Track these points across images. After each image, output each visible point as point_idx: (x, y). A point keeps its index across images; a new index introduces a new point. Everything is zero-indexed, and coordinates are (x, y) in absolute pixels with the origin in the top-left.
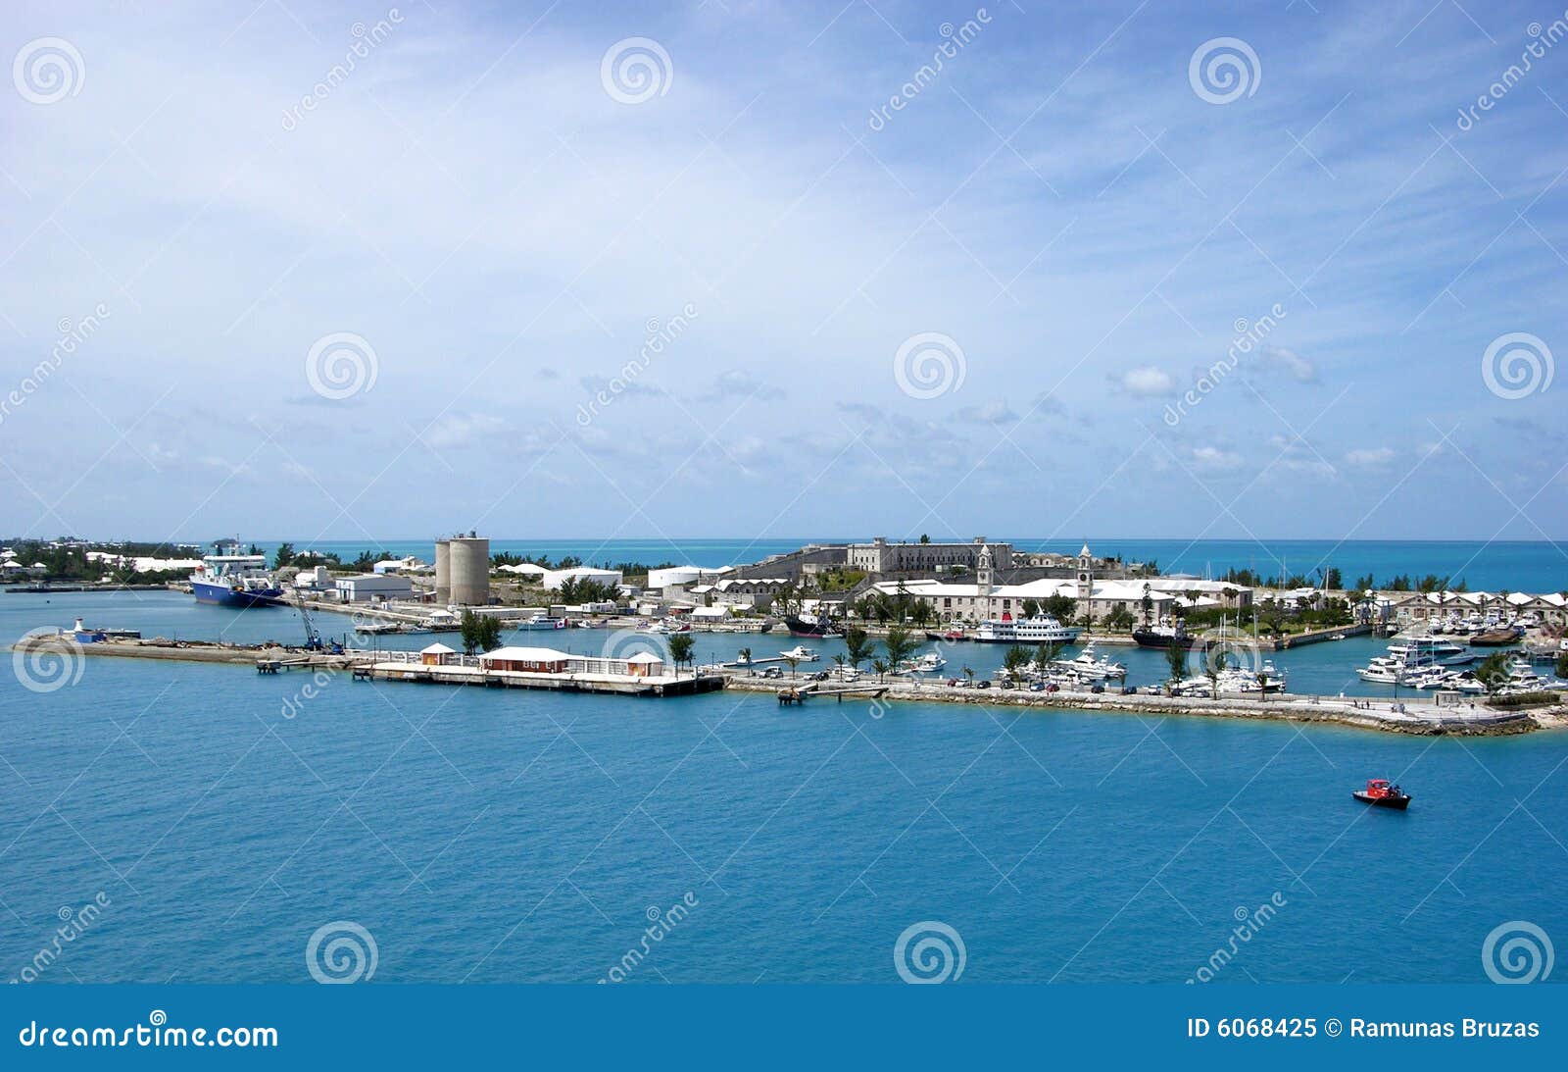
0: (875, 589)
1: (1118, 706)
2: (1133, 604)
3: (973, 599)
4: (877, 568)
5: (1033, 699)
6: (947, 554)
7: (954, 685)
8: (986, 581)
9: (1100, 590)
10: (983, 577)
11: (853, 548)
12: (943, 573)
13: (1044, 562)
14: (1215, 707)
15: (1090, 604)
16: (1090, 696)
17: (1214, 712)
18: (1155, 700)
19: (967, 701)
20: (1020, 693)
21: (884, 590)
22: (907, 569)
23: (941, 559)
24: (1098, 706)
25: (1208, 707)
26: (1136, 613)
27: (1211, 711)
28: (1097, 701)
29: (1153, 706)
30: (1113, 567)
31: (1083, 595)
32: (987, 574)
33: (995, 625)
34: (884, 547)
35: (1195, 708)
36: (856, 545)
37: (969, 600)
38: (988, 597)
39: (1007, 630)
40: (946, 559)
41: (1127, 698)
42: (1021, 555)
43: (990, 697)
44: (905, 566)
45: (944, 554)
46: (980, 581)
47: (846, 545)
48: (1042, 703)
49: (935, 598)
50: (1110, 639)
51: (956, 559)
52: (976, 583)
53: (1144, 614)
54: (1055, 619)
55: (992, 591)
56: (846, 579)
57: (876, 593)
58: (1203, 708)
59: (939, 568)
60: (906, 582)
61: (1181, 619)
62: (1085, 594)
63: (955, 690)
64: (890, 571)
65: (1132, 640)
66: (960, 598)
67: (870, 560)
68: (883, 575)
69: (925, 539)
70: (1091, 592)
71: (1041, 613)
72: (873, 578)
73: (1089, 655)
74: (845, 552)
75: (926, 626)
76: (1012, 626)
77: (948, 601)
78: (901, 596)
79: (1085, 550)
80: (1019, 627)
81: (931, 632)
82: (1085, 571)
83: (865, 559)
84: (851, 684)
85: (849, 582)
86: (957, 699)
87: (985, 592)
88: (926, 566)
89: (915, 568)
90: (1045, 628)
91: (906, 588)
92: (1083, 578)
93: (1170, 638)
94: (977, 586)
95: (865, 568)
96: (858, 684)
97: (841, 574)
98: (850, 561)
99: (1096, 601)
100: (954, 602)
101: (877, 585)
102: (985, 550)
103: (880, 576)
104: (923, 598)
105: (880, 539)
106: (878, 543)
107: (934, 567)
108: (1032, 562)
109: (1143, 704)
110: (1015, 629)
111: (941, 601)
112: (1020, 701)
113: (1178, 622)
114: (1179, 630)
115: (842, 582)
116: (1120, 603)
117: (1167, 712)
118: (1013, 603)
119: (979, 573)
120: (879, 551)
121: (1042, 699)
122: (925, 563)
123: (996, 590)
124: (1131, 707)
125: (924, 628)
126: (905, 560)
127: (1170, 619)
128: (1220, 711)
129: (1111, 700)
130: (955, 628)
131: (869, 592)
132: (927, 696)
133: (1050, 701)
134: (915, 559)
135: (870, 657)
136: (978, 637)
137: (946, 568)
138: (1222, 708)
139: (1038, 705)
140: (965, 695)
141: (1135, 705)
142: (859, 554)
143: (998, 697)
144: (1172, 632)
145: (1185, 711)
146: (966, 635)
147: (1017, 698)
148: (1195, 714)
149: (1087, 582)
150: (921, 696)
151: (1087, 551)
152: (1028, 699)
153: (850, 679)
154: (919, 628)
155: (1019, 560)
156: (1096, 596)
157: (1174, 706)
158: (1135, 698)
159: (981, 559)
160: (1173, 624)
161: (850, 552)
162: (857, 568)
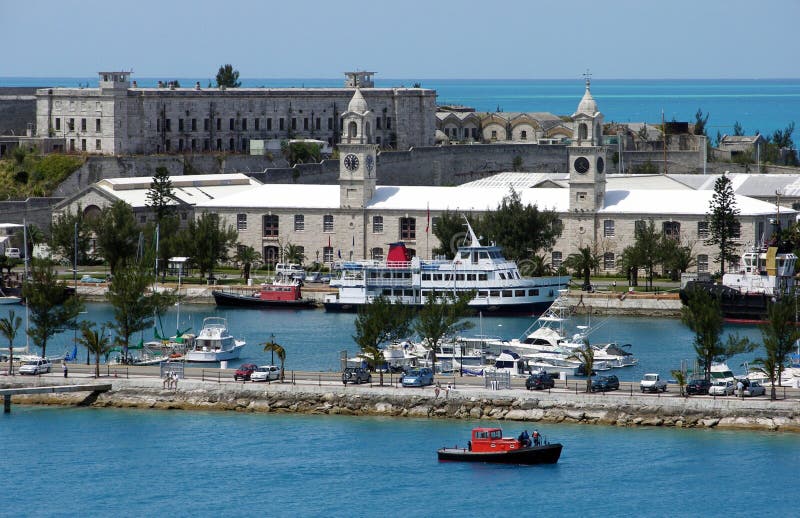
0: (102, 193)
1: (577, 414)
2: (694, 225)
3: (328, 216)
4: (109, 146)
5: (406, 403)
6: (277, 113)
7: (247, 378)
8: (359, 175)
9: (622, 195)
10: (352, 165)
11: (51, 96)
12: (268, 157)
13: (517, 132)
14: (769, 414)
15: (596, 226)
16: (522, 395)
17: (769, 423)
18: (651, 402)
19: (273, 409)
20: (382, 392)
21: (121, 195)
22: (181, 149)
23: (263, 125)
24: (537, 414)
25: (757, 413)
26: (699, 248)
27: (762, 421)
28: (535, 405)
29: (646, 413)
30: (684, 145)
31: (581, 205)
32: (361, 157)
33: (373, 274)
34: (125, 94)
35: (730, 415)
36: (58, 91)
37: (320, 219)
38: (366, 213)
39: (398, 282)
40: (275, 126)
41: (596, 399)
42: (462, 116)
43: (321, 400)
44: (175, 142)
45: (270, 114)
46: (345, 173)
47: (31, 90)
48: (423, 410)
49: (242, 214)
50: (630, 304)
51: (300, 125)
52: (334, 180)
53: (716, 249)
54: (507, 258)
55: (373, 197)
56: (31, 173)
57: (100, 202)
58: (746, 415)
59: (257, 146)
60: (173, 179)
61: (787, 257)
62: (588, 204)
63: (250, 387)
64: (139, 152)
65: (678, 304)
66: (299, 215)
67: (91, 125)
68: (120, 161)
69: (227, 76)
70: (601, 198)
71: (475, 243)
72: (96, 167)
73: (554, 326)
74: (30, 110)
75: (218, 277)
76: (408, 276)
77: (271, 221)
78: (161, 211)
79: (586, 103)
80: (426, 277)
81: (227, 290)
82: (587, 151)
83: (78, 124)
84: (34, 379)
85: (41, 177)
86: (252, 404)
87: (356, 200)
88: (226, 141)
89: (200, 145)
90: (483, 277)
91: (175, 191)
92: (582, 167)
93: (762, 298)
94: (337, 188)
95: (78, 145)
96: (47, 379)
97: (20, 158)
98: (42, 128)
99: (610, 220)
100: (286, 223)
101: (106, 186)
102: (357, 103)
103: (115, 164)
104: (212, 215)
105: (116, 77)
106: (110, 84)
107: (245, 146)
108: (487, 133)
109: (626, 409)
110: (416, 280)
111: (255, 223)
112: (381, 407)
113: (781, 263)
114: (783, 281)
115: (22, 178)
116: (667, 225)
117: (673, 425)
118: (421, 224)
119: (343, 156)
120: (111, 104)
121: (423, 402)
122: (224, 135)
123: (383, 197)
124: (602, 415)
125: (212, 280)
126: (175, 127)
127: (764, 256)
128: (779, 421)
129: (562, 401)
130: (281, 280)
131: (87, 201)
132: (192, 401)
133: (442, 405)
134: (200, 125)
135: (74, 326)
136: (333, 300)
137: (275, 145)
138: (785, 415)
139: (415, 415)
140: (269, 398)
141: (611, 410)
142: (64, 111)
143: (337, 400)
144: (767, 285)
145: (709, 422)
146: (306, 296)
147: (373, 401)
148: (732, 428)
149: (590, 176)
150: (178, 401)
151: (592, 103)
152: (397, 403)
153: (30, 368)
154: (202, 282)
155: (452, 127)
156: (610, 209)
157: (688, 413)
158: (612, 399)
159: (347, 122)
160: (771, 266)
161: (42, 107)
162: (58, 147)
